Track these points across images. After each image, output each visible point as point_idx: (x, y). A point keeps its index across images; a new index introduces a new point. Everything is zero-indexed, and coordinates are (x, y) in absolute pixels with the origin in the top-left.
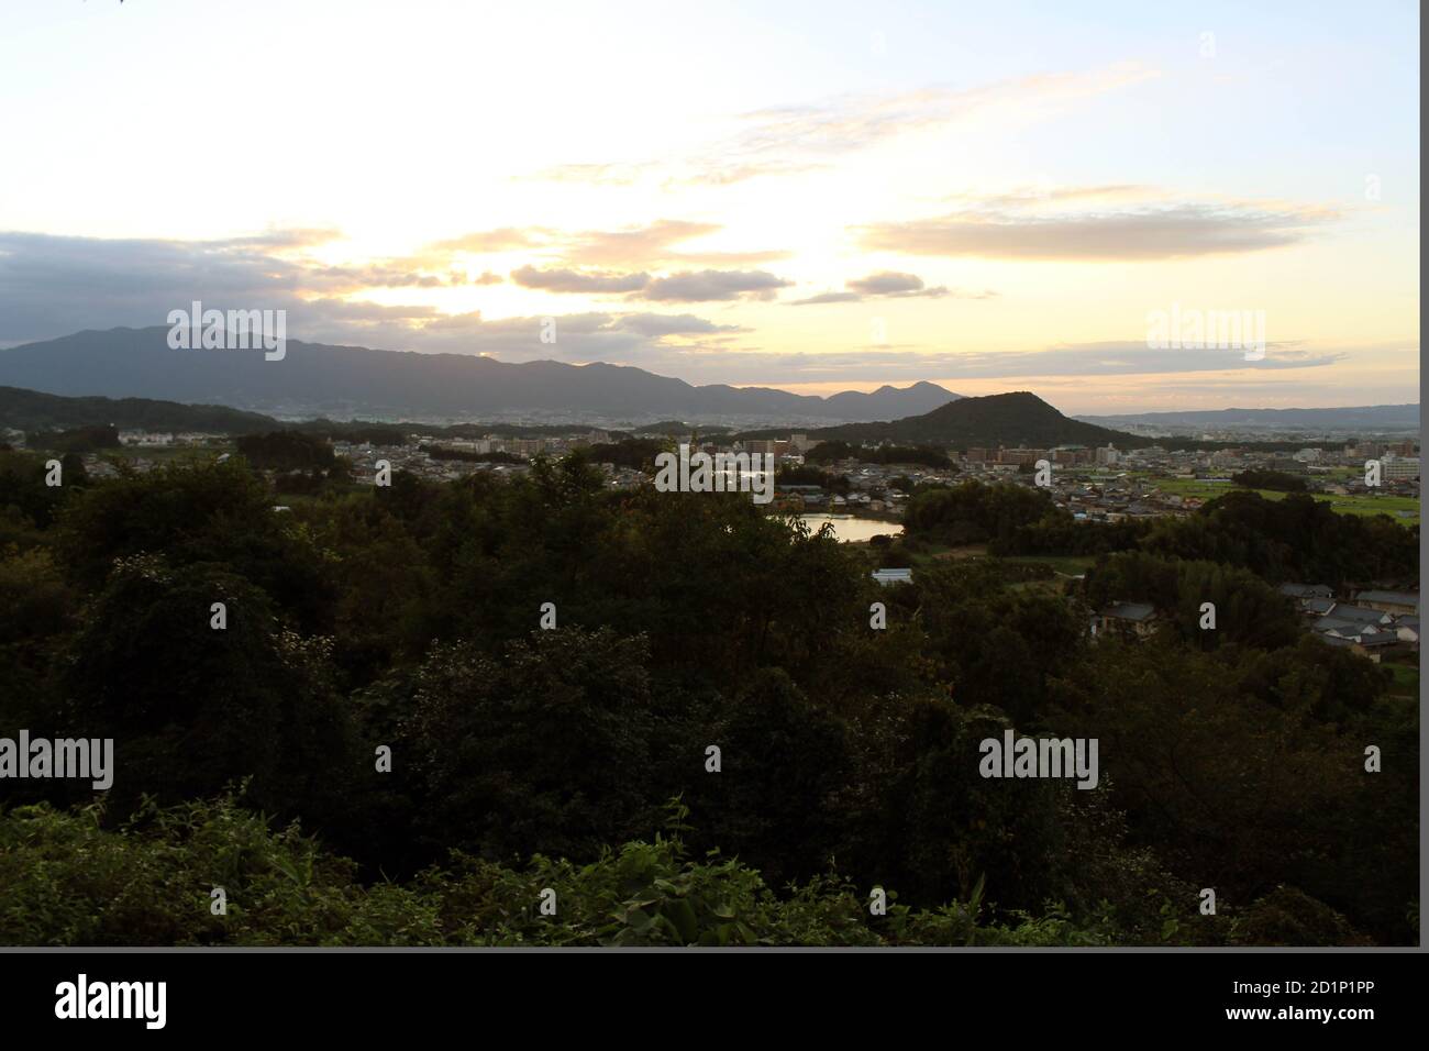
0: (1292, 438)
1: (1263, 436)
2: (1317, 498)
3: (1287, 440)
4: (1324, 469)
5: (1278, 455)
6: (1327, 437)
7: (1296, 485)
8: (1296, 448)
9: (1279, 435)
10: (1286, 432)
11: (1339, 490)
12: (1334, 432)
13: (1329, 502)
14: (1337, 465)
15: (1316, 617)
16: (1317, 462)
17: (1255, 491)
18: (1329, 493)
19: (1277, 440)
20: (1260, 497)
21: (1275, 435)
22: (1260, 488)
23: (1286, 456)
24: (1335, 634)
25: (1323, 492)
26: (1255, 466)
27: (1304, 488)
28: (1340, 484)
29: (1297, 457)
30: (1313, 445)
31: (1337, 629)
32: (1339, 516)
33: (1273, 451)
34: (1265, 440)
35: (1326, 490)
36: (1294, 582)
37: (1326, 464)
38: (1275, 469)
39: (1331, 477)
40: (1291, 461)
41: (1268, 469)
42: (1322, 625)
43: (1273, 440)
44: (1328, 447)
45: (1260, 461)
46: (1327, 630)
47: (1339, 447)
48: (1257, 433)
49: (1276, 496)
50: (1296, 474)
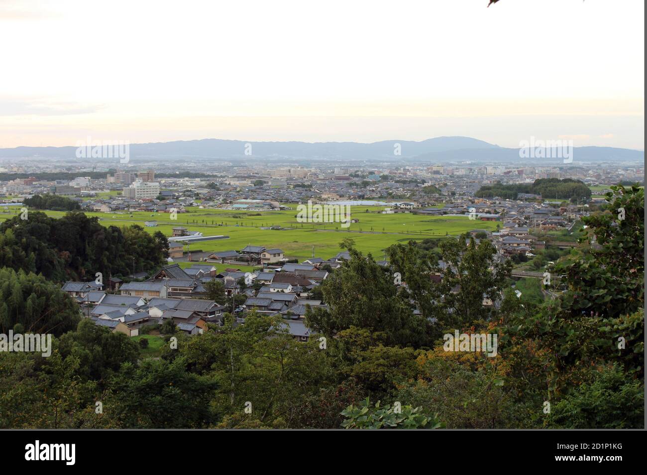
0: (69, 169)
1: (47, 168)
2: (89, 215)
3: (65, 171)
4: (93, 192)
5: (58, 183)
6: (94, 168)
7: (73, 206)
8: (72, 177)
9: (59, 167)
10: (64, 164)
11: (104, 208)
12: (98, 164)
13: (97, 218)
14: (102, 189)
15: (91, 306)
16: (87, 187)
17: (41, 211)
18: (97, 211)
19: (57, 171)
20: (46, 216)
21: (56, 167)
22: (46, 209)
23: (65, 183)
24: (106, 317)
25: (92, 210)
26: (42, 192)
27: (78, 208)
28: (105, 203)
29: (73, 184)
30: (84, 175)
31: (108, 314)
32: (105, 228)
33: (53, 180)
34: (48, 171)
35: (95, 208)
36: (74, 280)
37: (94, 189)
38: (56, 194)
39: (98, 199)
40: (68, 187)
41: (51, 194)
42: (96, 311)
43: (54, 171)
44: (96, 176)
45: (44, 189)
46: (100, 315)
47: (102, 175)
48: (42, 166)
49: (58, 215)
50: (73, 198)
